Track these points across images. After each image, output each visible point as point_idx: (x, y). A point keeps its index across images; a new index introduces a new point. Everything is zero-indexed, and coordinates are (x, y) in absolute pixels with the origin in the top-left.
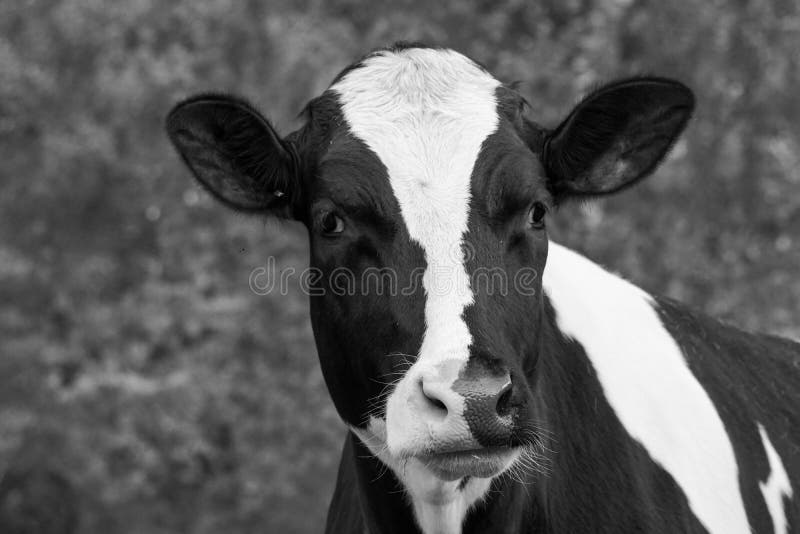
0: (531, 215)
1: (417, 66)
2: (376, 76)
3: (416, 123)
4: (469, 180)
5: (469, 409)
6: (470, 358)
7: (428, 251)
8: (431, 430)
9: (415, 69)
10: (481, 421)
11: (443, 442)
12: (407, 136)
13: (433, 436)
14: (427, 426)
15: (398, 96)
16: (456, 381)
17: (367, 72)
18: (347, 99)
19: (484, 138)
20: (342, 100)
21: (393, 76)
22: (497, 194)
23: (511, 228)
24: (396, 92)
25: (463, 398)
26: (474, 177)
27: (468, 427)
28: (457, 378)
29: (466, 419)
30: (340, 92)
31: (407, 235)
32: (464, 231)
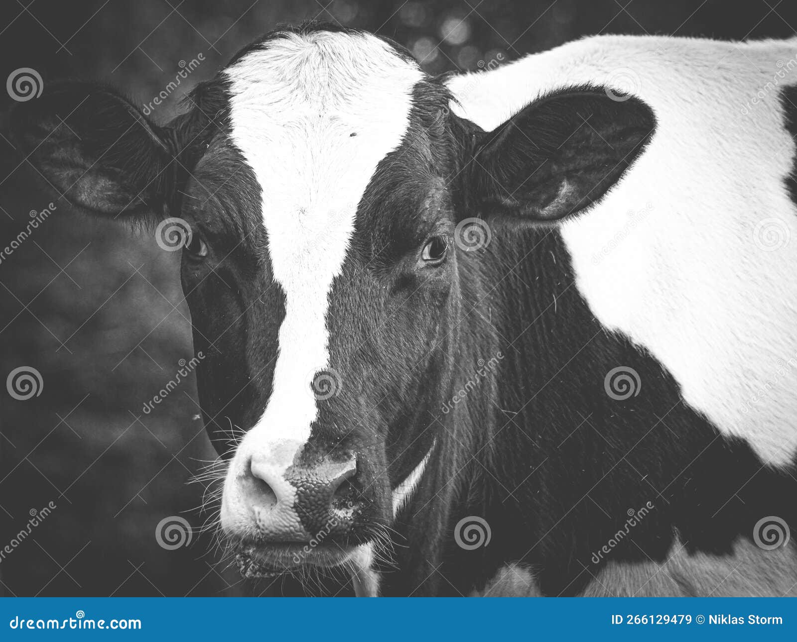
0: (427, 250)
1: (322, 55)
2: (275, 64)
3: (309, 129)
4: (356, 210)
5: (300, 501)
6: (310, 439)
7: (289, 298)
8: (257, 518)
9: (319, 58)
10: (314, 514)
11: (271, 532)
12: (294, 147)
13: (260, 524)
14: (254, 512)
15: (295, 92)
16: (290, 468)
17: (265, 58)
18: (238, 90)
19: (382, 157)
20: (233, 90)
21: (294, 65)
22: (385, 231)
23: (398, 269)
24: (293, 86)
25: (295, 489)
26: (361, 206)
27: (299, 519)
28: (291, 464)
29: (297, 512)
30: (231, 79)
31: (271, 274)
32: (337, 275)
